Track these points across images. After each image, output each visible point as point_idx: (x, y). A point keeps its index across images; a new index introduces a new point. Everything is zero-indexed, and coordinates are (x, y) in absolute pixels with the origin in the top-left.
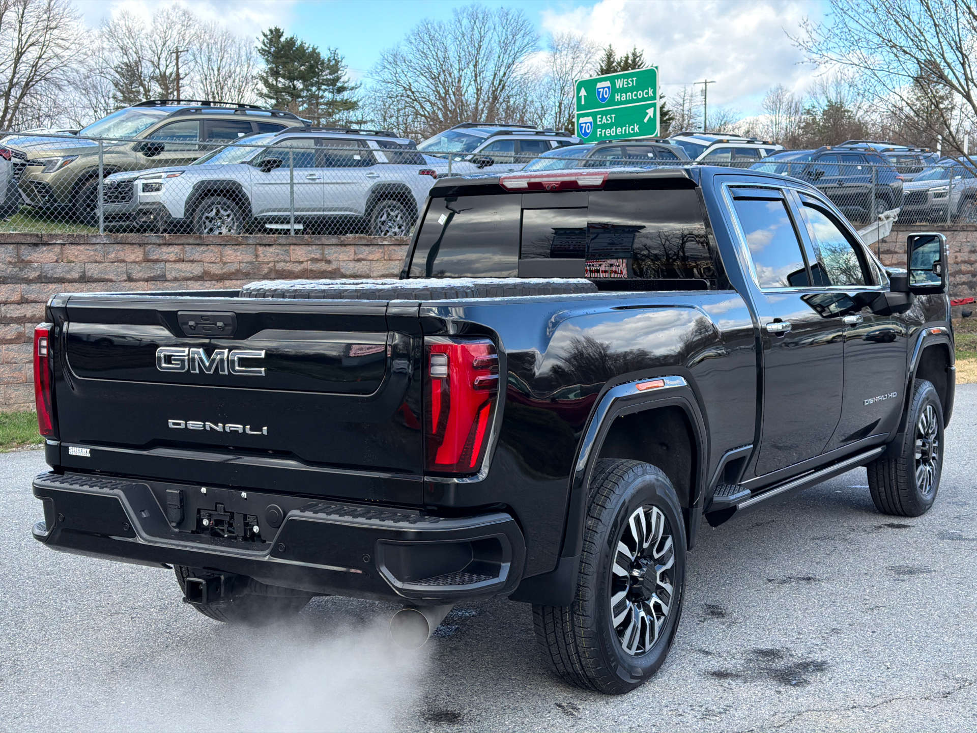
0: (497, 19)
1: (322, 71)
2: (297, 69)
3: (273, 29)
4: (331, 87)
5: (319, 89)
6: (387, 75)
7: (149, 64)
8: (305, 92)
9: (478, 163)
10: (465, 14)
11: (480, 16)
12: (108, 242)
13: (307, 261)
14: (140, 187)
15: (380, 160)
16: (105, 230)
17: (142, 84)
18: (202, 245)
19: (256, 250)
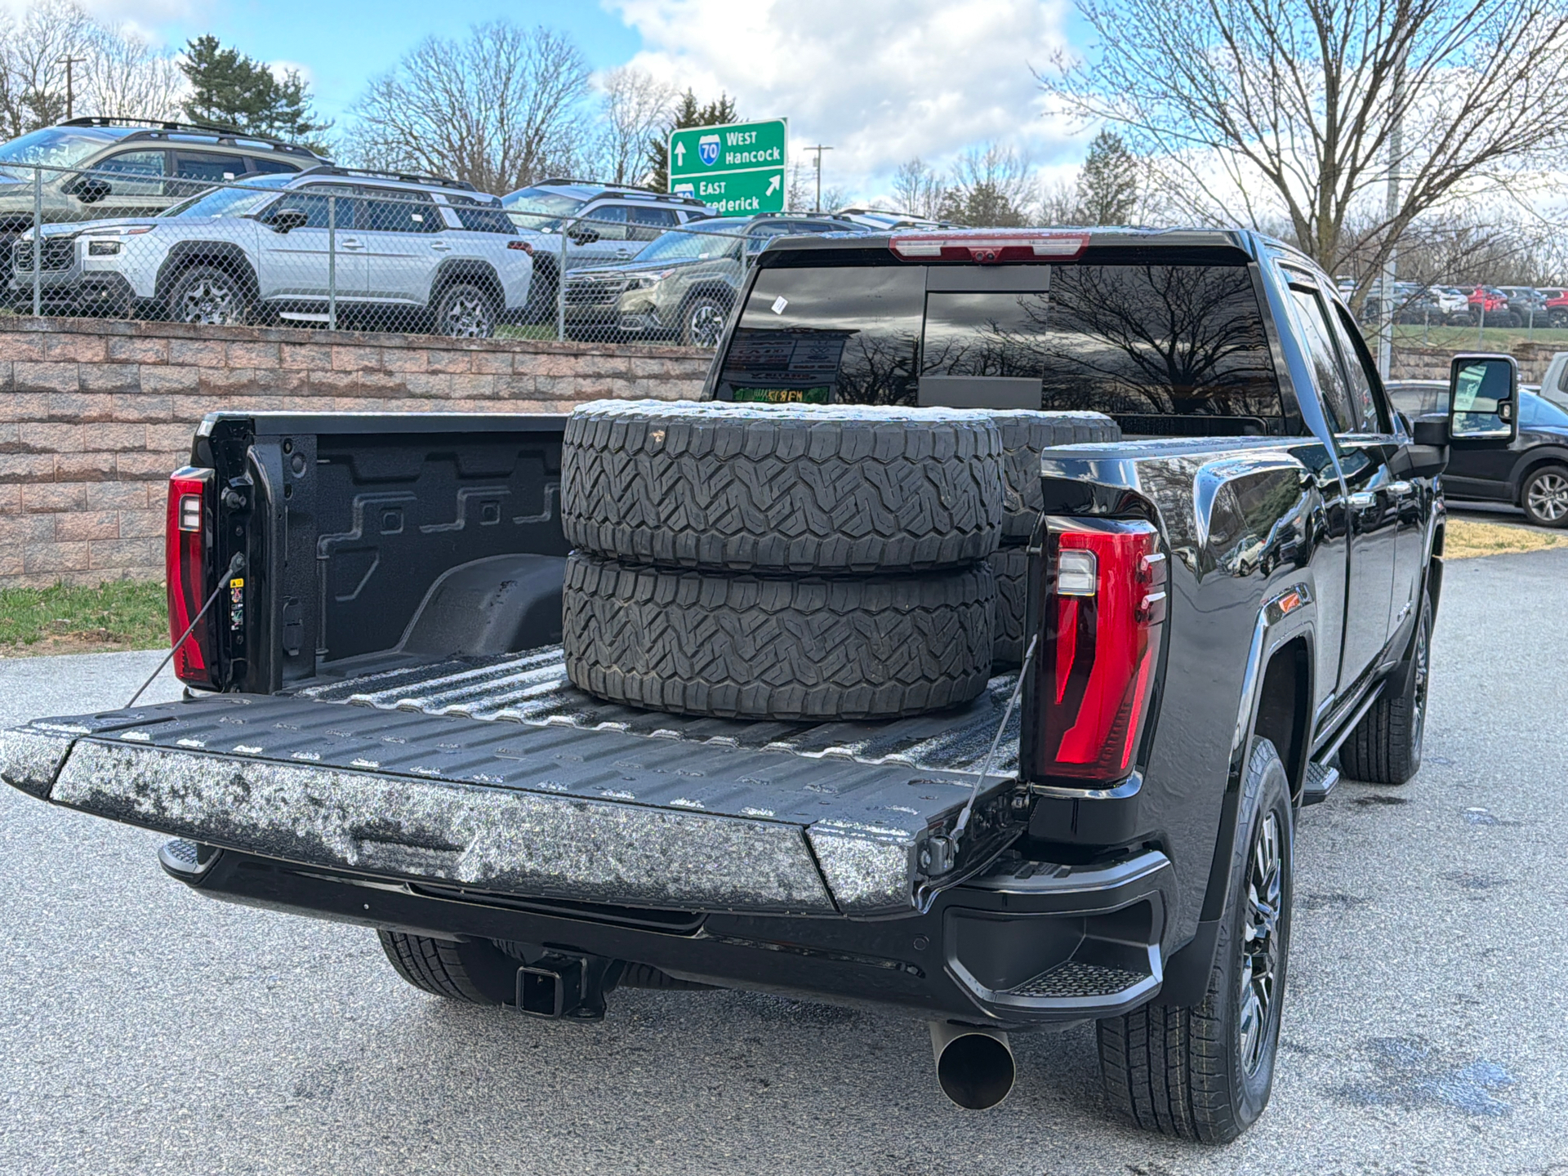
0: (533, 43)
1: (276, 101)
2: (238, 96)
3: (204, 37)
4: (289, 125)
5: (271, 126)
6: (375, 111)
7: (20, 79)
8: (252, 129)
9: (576, 236)
10: (487, 33)
11: (509, 37)
12: (50, 330)
13: (357, 371)
14: (85, 249)
15: (450, 224)
16: (42, 312)
17: (8, 108)
18: (197, 339)
19: (280, 351)
